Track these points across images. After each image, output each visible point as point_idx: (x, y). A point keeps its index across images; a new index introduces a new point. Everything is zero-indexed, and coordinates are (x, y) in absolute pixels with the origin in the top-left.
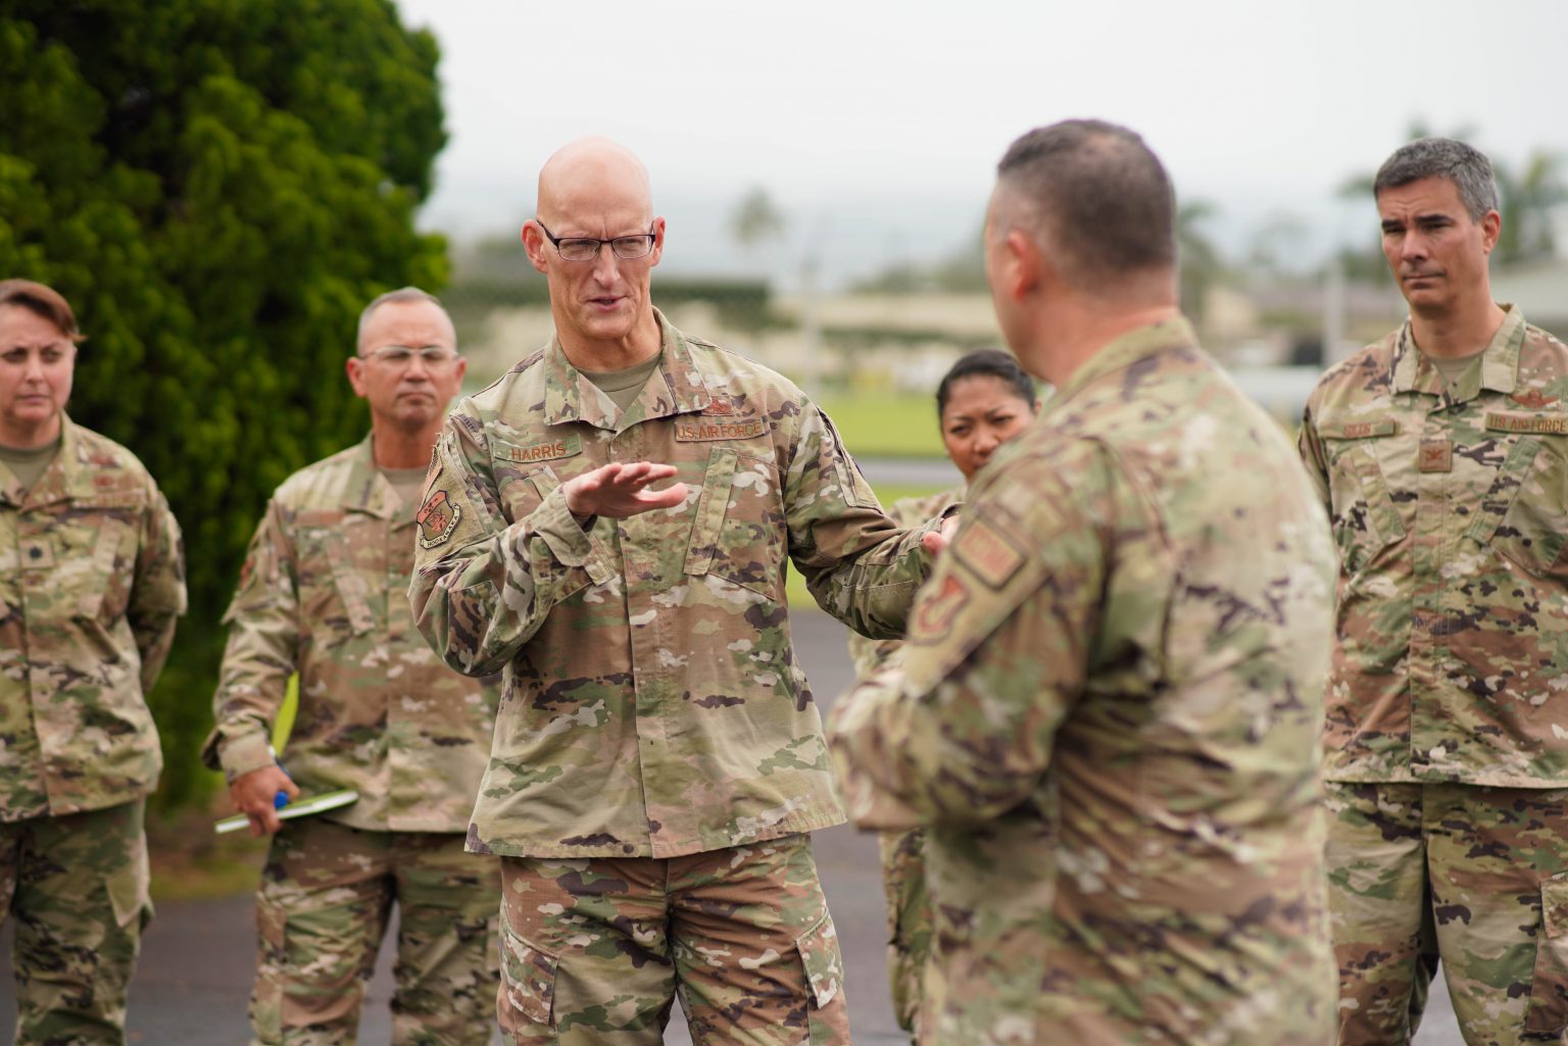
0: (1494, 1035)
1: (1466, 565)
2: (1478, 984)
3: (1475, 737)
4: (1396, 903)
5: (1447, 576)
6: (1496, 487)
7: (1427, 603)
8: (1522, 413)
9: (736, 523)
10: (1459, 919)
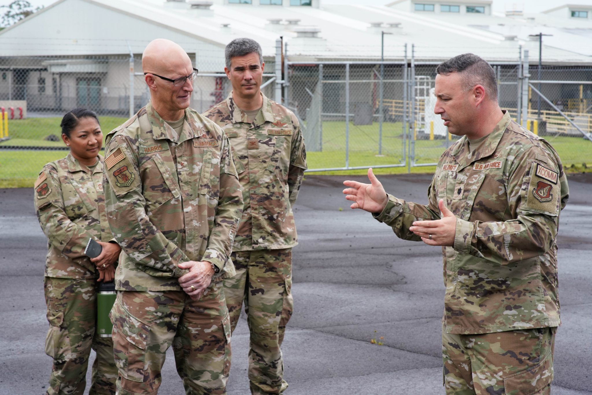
0: (271, 329)
1: (267, 179)
2: (265, 313)
3: (271, 234)
4: (239, 290)
5: (261, 183)
6: (274, 153)
7: (255, 192)
8: (276, 129)
9: (213, 177)
10: (260, 293)
